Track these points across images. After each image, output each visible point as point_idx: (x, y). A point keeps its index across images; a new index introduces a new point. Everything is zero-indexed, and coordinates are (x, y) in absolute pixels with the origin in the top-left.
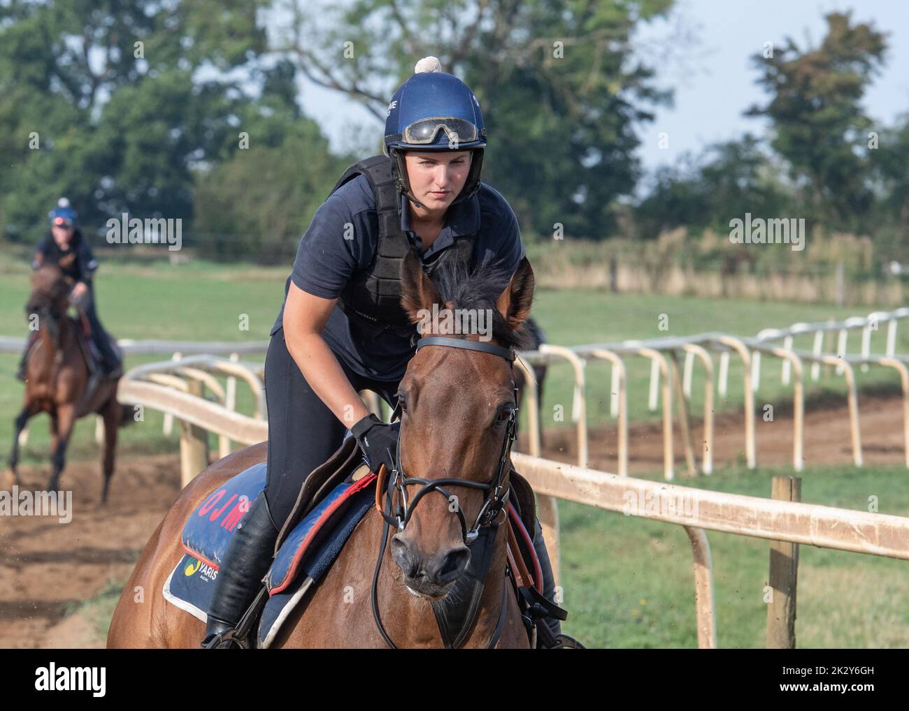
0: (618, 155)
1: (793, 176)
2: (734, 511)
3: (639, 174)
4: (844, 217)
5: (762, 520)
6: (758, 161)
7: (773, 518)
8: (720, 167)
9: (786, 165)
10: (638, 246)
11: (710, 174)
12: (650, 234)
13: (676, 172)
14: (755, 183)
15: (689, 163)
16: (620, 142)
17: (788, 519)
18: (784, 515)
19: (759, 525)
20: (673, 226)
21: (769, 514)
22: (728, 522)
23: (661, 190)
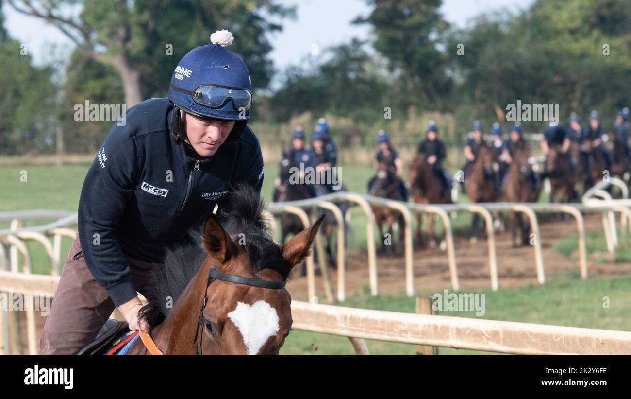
0: (255, 59)
1: (391, 69)
2: (390, 325)
3: (273, 72)
4: (431, 99)
5: (411, 330)
6: (364, 58)
7: (420, 328)
8: (335, 64)
9: (385, 61)
10: (274, 128)
11: (327, 70)
12: (283, 119)
13: (301, 70)
14: (362, 75)
15: (311, 62)
16: (257, 49)
17: (432, 328)
18: (429, 326)
19: (410, 334)
20: (301, 112)
21: (417, 325)
22: (386, 333)
23: (290, 84)
